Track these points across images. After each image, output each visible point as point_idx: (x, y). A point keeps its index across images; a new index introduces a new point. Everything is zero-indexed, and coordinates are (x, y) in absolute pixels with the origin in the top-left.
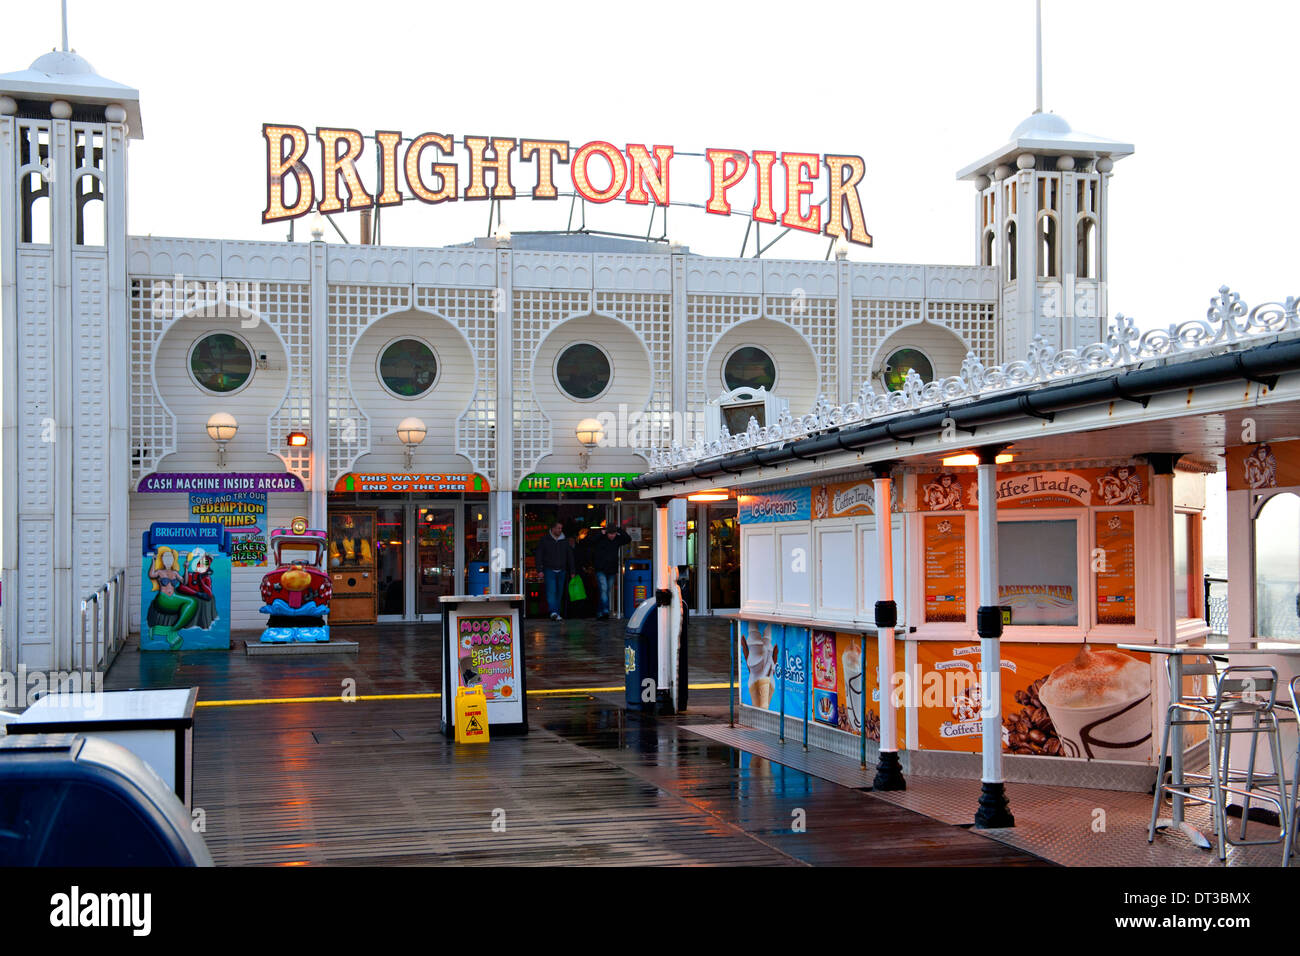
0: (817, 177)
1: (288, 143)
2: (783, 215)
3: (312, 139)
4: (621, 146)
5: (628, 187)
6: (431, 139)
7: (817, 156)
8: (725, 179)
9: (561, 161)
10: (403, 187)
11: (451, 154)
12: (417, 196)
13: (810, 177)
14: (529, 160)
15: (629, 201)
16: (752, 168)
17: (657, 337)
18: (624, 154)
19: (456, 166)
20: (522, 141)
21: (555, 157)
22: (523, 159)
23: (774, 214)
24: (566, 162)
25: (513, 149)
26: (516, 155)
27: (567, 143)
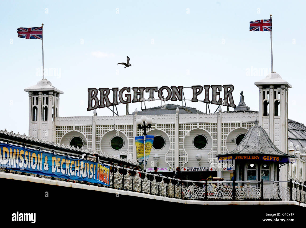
0: (221, 91)
1: (93, 92)
2: (212, 101)
3: (99, 91)
4: (170, 87)
5: (172, 97)
6: (124, 89)
7: (221, 85)
8: (196, 93)
9: (155, 92)
10: (118, 101)
11: (130, 92)
12: (121, 103)
13: (219, 91)
14: (148, 92)
15: (172, 100)
16: (204, 89)
17: (172, 134)
18: (171, 89)
19: (130, 95)
20: (147, 87)
21: (154, 91)
22: (146, 92)
23: (209, 101)
24: (157, 92)
25: (144, 90)
26: (145, 91)
27: (157, 87)
